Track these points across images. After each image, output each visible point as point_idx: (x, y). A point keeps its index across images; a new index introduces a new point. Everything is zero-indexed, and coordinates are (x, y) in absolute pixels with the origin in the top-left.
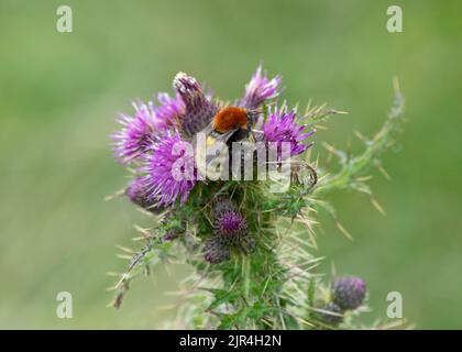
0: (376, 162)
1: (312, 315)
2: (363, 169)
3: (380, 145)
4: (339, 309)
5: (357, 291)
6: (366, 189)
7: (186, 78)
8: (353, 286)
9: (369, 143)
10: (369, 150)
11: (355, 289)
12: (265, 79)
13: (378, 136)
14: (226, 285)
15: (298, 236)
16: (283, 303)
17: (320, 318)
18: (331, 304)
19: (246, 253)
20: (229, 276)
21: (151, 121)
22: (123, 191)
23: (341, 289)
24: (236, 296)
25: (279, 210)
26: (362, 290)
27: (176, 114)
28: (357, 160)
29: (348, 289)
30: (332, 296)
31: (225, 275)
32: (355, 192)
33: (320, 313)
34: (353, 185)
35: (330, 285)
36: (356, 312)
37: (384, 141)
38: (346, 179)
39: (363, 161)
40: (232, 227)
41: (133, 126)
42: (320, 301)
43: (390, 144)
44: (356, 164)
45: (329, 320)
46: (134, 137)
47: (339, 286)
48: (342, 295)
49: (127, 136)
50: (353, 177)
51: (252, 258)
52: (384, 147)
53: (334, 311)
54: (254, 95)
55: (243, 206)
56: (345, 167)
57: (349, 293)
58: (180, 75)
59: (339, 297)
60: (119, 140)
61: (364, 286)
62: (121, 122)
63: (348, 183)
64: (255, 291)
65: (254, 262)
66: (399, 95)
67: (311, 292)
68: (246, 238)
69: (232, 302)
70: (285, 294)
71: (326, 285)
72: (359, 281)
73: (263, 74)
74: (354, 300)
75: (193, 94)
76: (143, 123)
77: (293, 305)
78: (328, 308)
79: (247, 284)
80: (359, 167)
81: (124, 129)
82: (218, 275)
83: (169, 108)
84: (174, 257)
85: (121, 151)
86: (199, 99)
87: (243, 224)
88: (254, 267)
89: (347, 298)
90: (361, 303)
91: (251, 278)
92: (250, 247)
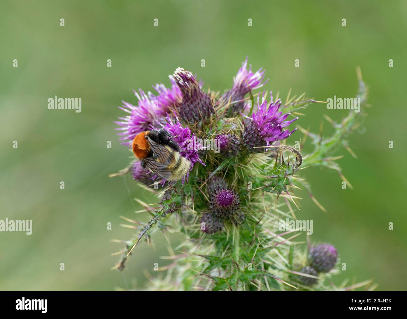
0: (344, 142)
1: (291, 278)
2: (333, 149)
3: (347, 128)
4: (315, 272)
5: (330, 257)
6: (336, 167)
7: (184, 72)
8: (327, 252)
9: (338, 126)
10: (338, 132)
11: (329, 254)
12: (250, 72)
13: (346, 120)
14: (218, 252)
15: (278, 208)
16: (266, 267)
17: (299, 280)
18: (308, 268)
19: (236, 224)
20: (221, 244)
21: (152, 109)
22: (126, 170)
23: (317, 254)
24: (228, 262)
25: (266, 187)
26: (335, 255)
27: (173, 103)
28: (327, 141)
29: (322, 254)
30: (308, 260)
31: (217, 244)
32: (326, 168)
33: (299, 276)
34: (325, 163)
35: (306, 251)
36: (328, 275)
37: (350, 124)
38: (319, 157)
39: (332, 142)
40: (226, 203)
41: (138, 114)
42: (298, 265)
43: (355, 127)
44: (327, 145)
45: (307, 282)
46: (138, 124)
47: (315, 252)
48: (318, 260)
49: (131, 123)
50: (324, 156)
51: (242, 229)
52: (350, 130)
53: (311, 274)
54: (242, 86)
55: (234, 183)
56: (317, 148)
57: (324, 258)
58: (179, 70)
59: (315, 261)
60: (125, 126)
61: (336, 252)
62: (126, 110)
63: (321, 161)
64: (245, 258)
65: (244, 232)
66: (362, 84)
67: (290, 257)
68: (237, 212)
69: (224, 267)
70: (268, 259)
71: (303, 251)
72: (332, 248)
73: (248, 68)
74: (327, 264)
75: (190, 86)
76: (146, 111)
77: (274, 268)
78: (306, 272)
79: (238, 251)
80: (329, 147)
81: (129, 117)
82: (212, 243)
83: (166, 97)
84: (171, 227)
85: (126, 135)
86: (195, 90)
87: (236, 200)
88: (243, 237)
89: (322, 262)
90: (333, 267)
91: (240, 246)
92: (241, 219)
